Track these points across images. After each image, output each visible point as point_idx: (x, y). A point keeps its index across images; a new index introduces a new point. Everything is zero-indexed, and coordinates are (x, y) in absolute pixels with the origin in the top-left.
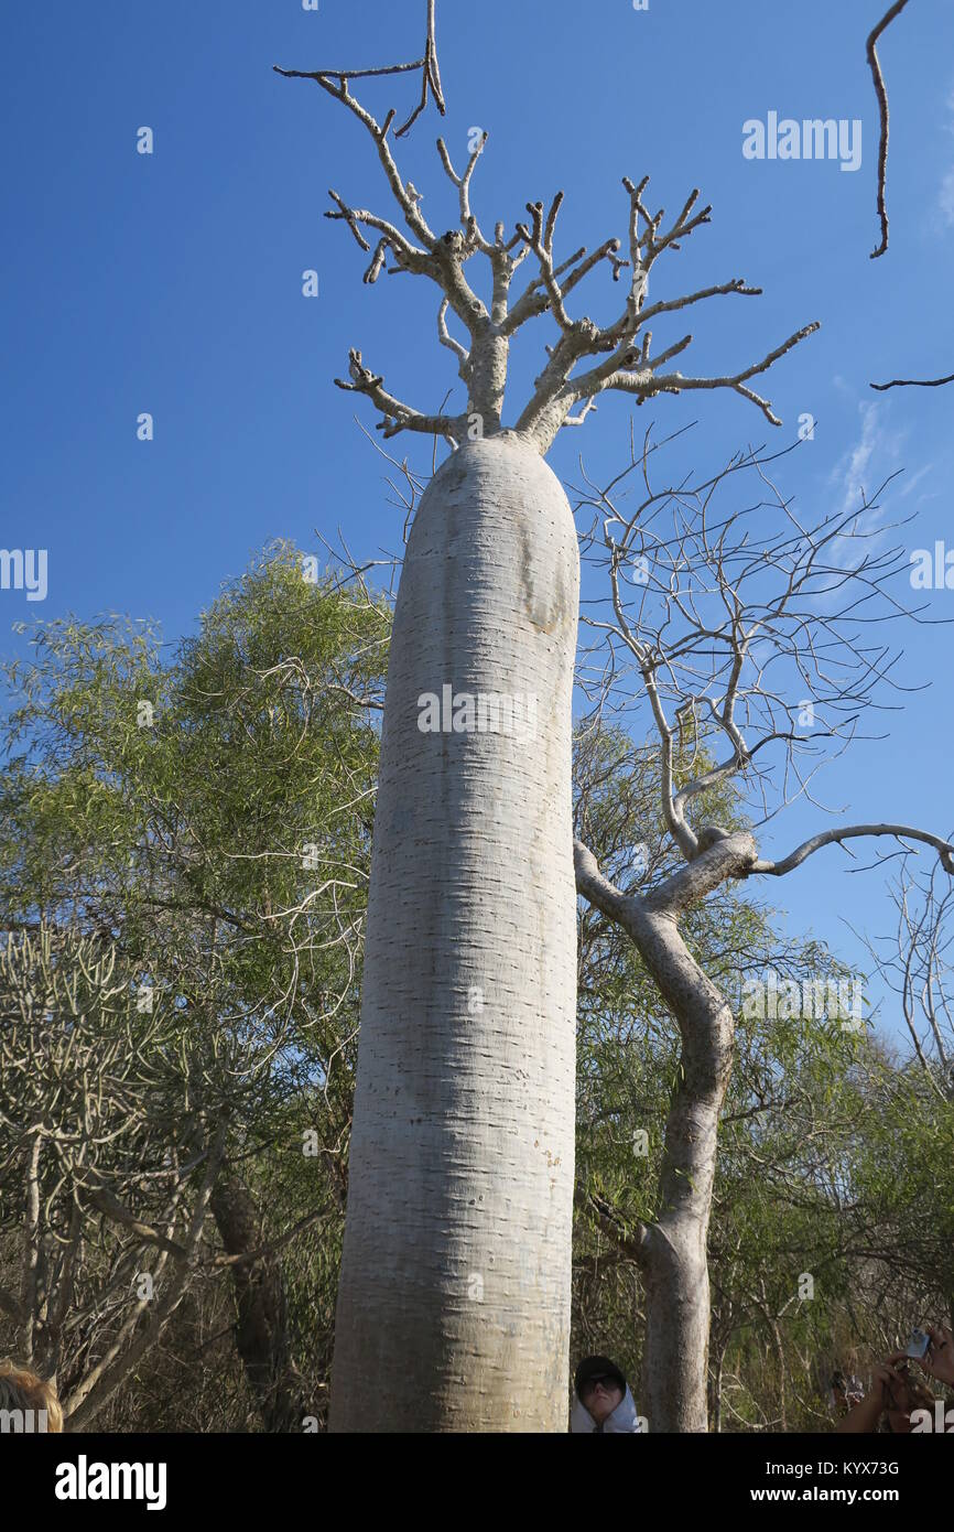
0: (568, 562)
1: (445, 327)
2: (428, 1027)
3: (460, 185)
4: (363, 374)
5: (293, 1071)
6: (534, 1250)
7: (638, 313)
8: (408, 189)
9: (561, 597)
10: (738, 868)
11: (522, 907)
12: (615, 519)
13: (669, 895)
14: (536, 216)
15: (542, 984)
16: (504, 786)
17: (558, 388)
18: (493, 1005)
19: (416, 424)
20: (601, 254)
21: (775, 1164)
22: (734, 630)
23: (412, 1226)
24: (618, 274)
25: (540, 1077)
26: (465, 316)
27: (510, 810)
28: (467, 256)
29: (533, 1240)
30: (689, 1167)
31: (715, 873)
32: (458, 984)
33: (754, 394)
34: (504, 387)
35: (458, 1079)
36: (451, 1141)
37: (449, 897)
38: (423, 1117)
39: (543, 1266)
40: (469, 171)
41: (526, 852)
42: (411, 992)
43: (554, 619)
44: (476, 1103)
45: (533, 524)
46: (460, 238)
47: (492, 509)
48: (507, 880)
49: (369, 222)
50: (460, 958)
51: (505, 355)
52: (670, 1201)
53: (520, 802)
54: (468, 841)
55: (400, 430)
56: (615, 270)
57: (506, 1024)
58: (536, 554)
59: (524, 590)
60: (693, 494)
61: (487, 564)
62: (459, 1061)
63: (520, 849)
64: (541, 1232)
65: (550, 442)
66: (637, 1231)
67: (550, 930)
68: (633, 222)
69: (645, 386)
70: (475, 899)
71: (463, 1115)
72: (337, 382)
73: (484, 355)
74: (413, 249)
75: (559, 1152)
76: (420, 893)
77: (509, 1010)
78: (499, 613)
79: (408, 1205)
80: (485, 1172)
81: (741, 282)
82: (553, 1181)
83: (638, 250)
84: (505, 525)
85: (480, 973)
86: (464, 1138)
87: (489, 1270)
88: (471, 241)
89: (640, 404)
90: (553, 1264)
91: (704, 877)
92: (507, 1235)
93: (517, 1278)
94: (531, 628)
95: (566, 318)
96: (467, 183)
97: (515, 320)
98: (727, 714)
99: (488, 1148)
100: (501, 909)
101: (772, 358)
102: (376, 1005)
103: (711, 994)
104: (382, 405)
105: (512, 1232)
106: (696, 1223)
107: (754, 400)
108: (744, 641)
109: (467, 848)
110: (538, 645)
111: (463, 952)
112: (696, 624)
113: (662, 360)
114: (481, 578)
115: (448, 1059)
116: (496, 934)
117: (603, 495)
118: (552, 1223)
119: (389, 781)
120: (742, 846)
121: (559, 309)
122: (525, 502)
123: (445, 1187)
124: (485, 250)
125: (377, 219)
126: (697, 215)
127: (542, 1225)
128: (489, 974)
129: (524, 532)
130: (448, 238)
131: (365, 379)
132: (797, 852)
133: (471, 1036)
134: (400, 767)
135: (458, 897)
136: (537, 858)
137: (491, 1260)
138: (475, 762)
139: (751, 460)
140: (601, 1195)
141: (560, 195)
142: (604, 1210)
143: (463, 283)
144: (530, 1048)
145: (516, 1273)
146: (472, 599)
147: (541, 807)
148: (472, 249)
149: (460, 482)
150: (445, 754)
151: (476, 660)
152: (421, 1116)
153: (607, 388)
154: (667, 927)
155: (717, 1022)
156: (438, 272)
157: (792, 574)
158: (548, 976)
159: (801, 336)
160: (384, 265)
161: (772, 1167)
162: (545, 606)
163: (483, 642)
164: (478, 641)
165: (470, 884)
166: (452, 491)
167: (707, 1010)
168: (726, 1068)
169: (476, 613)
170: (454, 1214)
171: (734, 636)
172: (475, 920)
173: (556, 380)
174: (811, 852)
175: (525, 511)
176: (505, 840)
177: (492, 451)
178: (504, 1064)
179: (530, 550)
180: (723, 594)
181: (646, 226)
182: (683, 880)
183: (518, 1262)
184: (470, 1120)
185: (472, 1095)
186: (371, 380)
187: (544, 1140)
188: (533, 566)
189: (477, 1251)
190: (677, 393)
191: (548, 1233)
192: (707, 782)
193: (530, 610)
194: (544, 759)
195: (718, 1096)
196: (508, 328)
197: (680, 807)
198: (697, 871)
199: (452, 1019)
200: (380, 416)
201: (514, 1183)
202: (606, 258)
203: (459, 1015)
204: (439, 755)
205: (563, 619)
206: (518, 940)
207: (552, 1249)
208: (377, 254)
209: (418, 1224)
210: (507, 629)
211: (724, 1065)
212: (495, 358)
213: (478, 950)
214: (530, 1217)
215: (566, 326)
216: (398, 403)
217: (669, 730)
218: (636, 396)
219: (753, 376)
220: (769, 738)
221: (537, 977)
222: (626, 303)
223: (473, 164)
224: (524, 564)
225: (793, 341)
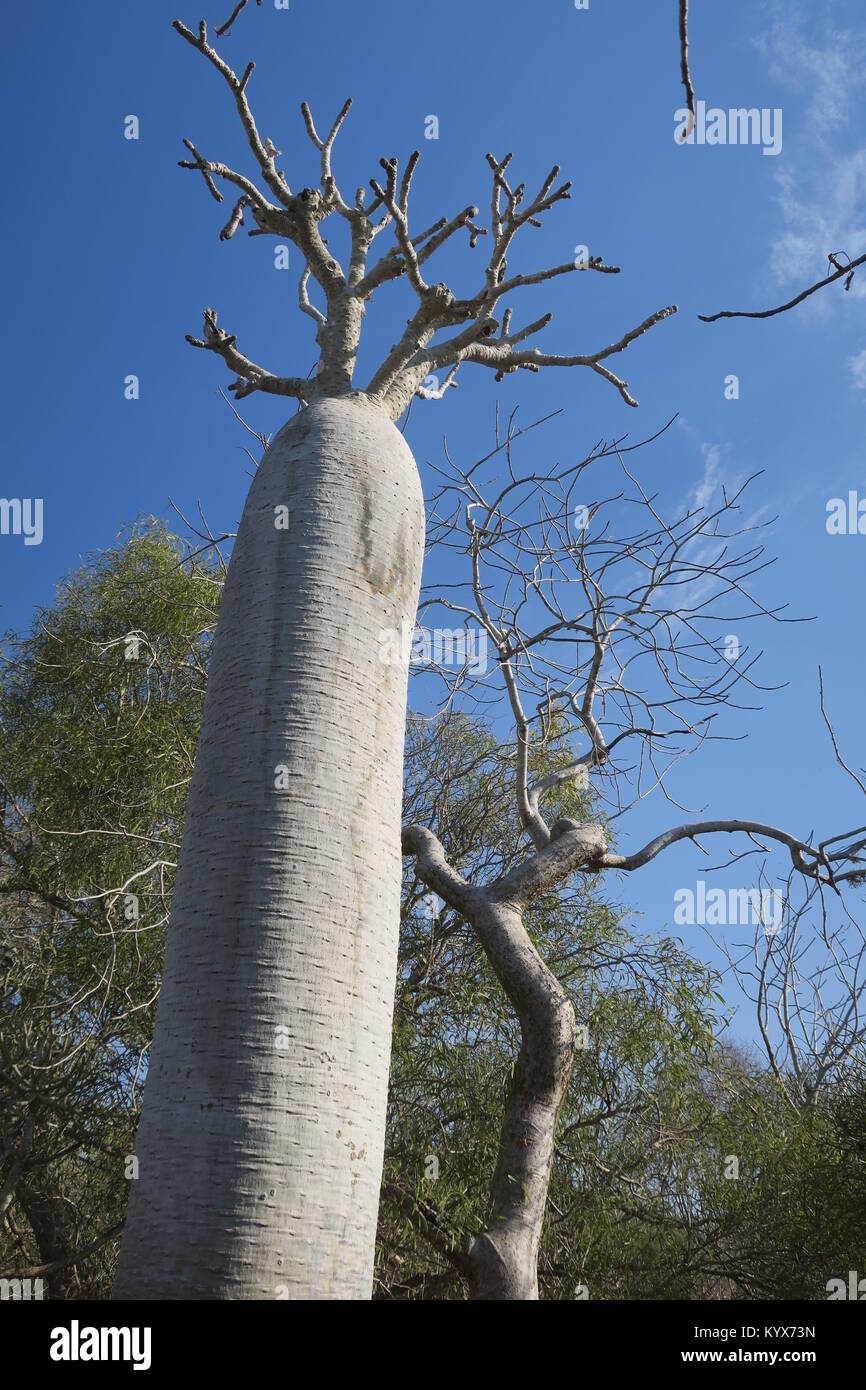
0: (412, 525)
1: (306, 294)
2: (226, 1003)
3: (322, 149)
4: (216, 332)
5: (112, 1064)
6: (329, 1252)
7: (497, 285)
8: (266, 145)
9: (402, 559)
10: (588, 860)
11: (339, 876)
12: (479, 504)
13: (514, 885)
14: (390, 172)
15: (356, 960)
16: (328, 749)
17: (412, 352)
18: (300, 981)
19: (268, 385)
20: (460, 222)
21: (621, 1174)
22: (595, 623)
23: (194, 1224)
24: (475, 241)
25: (348, 1062)
26: (320, 275)
27: (332, 774)
28: (324, 216)
29: (328, 1241)
30: (523, 1173)
31: (563, 864)
32: (263, 957)
33: (611, 374)
34: (356, 348)
35: (256, 1061)
36: (243, 1129)
37: (260, 863)
38: (215, 1101)
39: (339, 1271)
40: (332, 135)
41: (346, 819)
42: (211, 964)
43: (393, 580)
44: (274, 1087)
45: (376, 483)
46: (317, 197)
47: (334, 465)
48: (324, 847)
49: (225, 175)
50: (267, 928)
51: (359, 317)
52: (500, 1211)
53: (344, 766)
54: (285, 805)
55: (252, 390)
56: (472, 237)
57: (312, 1002)
58: (377, 514)
59: (362, 548)
60: (556, 480)
61: (324, 520)
62: (259, 1040)
63: (340, 815)
64: (338, 1232)
65: (403, 409)
66: (465, 1240)
67: (370, 903)
68: (495, 197)
69: (502, 360)
70: (289, 866)
71: (259, 1101)
72: (188, 338)
73: (340, 316)
74: (270, 206)
75: (365, 1144)
76: (230, 858)
77: (318, 987)
78: (334, 570)
79: (191, 1201)
80: (278, 1164)
81: (599, 260)
82: (356, 1176)
83: (500, 225)
84: (347, 482)
85: (287, 946)
86: (258, 1126)
87: (276, 1274)
88: (329, 201)
89: (498, 380)
90: (349, 1269)
91: (552, 867)
92: (298, 1235)
93: (308, 1283)
94: (367, 587)
95: (421, 282)
96: (330, 147)
97: (371, 282)
98: (586, 707)
99: (284, 1138)
100: (316, 878)
101: (630, 337)
102: (175, 979)
103: (553, 989)
104: (235, 365)
105: (305, 1232)
106: (526, 1232)
107: (611, 379)
108: (605, 634)
109: (282, 812)
110: (374, 606)
111: (271, 922)
112: (557, 615)
113: (521, 336)
114: (317, 534)
115: (247, 1039)
116: (309, 904)
117: (466, 478)
118: (351, 1222)
119: (207, 742)
120: (592, 836)
121: (414, 271)
122: (369, 461)
123: (233, 1181)
124: (344, 213)
125: (234, 173)
126: (556, 190)
127: (339, 1224)
128: (297, 947)
129: (365, 490)
130: (305, 195)
131: (219, 337)
132: (650, 846)
133: (273, 1014)
134: (219, 726)
135: (270, 863)
136: (359, 826)
137: (279, 1263)
138: (298, 722)
139: (613, 449)
140: (429, 1202)
141: (416, 155)
142: (431, 1218)
143: (318, 241)
144: (338, 1029)
145: (306, 1277)
146: (306, 554)
147: (367, 772)
148: (329, 209)
149: (304, 437)
150: (267, 713)
151: (307, 617)
152: (212, 1100)
153: (465, 359)
154: (513, 920)
155: (558, 1018)
156: (295, 230)
157: (654, 569)
158: (363, 952)
159: (658, 318)
160: (242, 223)
161: (618, 1176)
162: (383, 566)
163: (315, 598)
164: (310, 598)
165: (283, 850)
166: (294, 446)
167: (548, 1005)
168: (566, 1067)
169: (310, 569)
170: (240, 1211)
171: (595, 628)
172: (285, 888)
173: (410, 344)
174: (664, 847)
175: (369, 470)
176: (324, 805)
177: (337, 408)
178: (308, 1045)
179: (371, 509)
180: (584, 585)
181: (507, 199)
182: (530, 871)
183: (309, 1265)
184: (266, 1107)
185: (270, 1079)
186: (224, 338)
187: (347, 1130)
188: (372, 525)
189: (264, 1252)
190: (536, 370)
191: (347, 1233)
192: (563, 776)
193: (367, 569)
194: (374, 724)
195: (557, 1097)
196: (363, 290)
197: (535, 799)
198: (545, 861)
199: (254, 995)
200: (233, 377)
201: (311, 1177)
202: (465, 226)
203: (262, 990)
204: (260, 714)
205: (402, 581)
206: (332, 912)
207: (351, 1252)
208: (235, 212)
209: (201, 1221)
210: (341, 586)
211: (563, 1064)
212: (348, 318)
213: (287, 921)
214: (327, 1215)
215: (421, 290)
216: (250, 364)
217: (525, 719)
218: (495, 371)
219: (610, 356)
220: (627, 734)
221: (351, 953)
222: (485, 274)
223: (337, 130)
224: (364, 522)
225: (650, 323)
